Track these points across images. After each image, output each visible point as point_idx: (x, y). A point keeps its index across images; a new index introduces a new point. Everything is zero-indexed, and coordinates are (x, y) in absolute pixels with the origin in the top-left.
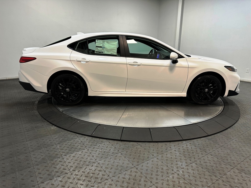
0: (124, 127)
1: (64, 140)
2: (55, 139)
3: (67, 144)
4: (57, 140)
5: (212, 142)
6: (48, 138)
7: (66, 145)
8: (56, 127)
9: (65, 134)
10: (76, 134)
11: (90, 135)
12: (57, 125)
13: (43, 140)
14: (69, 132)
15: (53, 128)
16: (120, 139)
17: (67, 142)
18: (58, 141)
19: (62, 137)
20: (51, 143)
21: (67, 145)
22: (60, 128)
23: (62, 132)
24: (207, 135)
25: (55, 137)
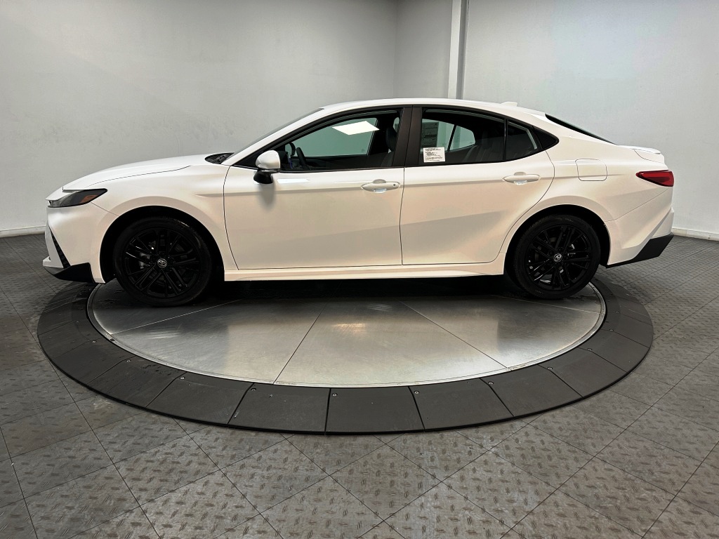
0: (331, 388)
1: (139, 444)
2: (110, 443)
3: (152, 459)
4: (116, 447)
5: (595, 418)
6: (86, 441)
7: (148, 461)
8: (107, 402)
9: (141, 422)
10: (177, 421)
11: (225, 421)
12: (111, 395)
13: (70, 449)
14: (154, 416)
15: (101, 403)
16: (323, 430)
17: (153, 451)
18: (120, 451)
19: (133, 436)
20: (95, 459)
21: (152, 461)
22: (124, 403)
23: (131, 419)
24: (579, 397)
25: (109, 435)
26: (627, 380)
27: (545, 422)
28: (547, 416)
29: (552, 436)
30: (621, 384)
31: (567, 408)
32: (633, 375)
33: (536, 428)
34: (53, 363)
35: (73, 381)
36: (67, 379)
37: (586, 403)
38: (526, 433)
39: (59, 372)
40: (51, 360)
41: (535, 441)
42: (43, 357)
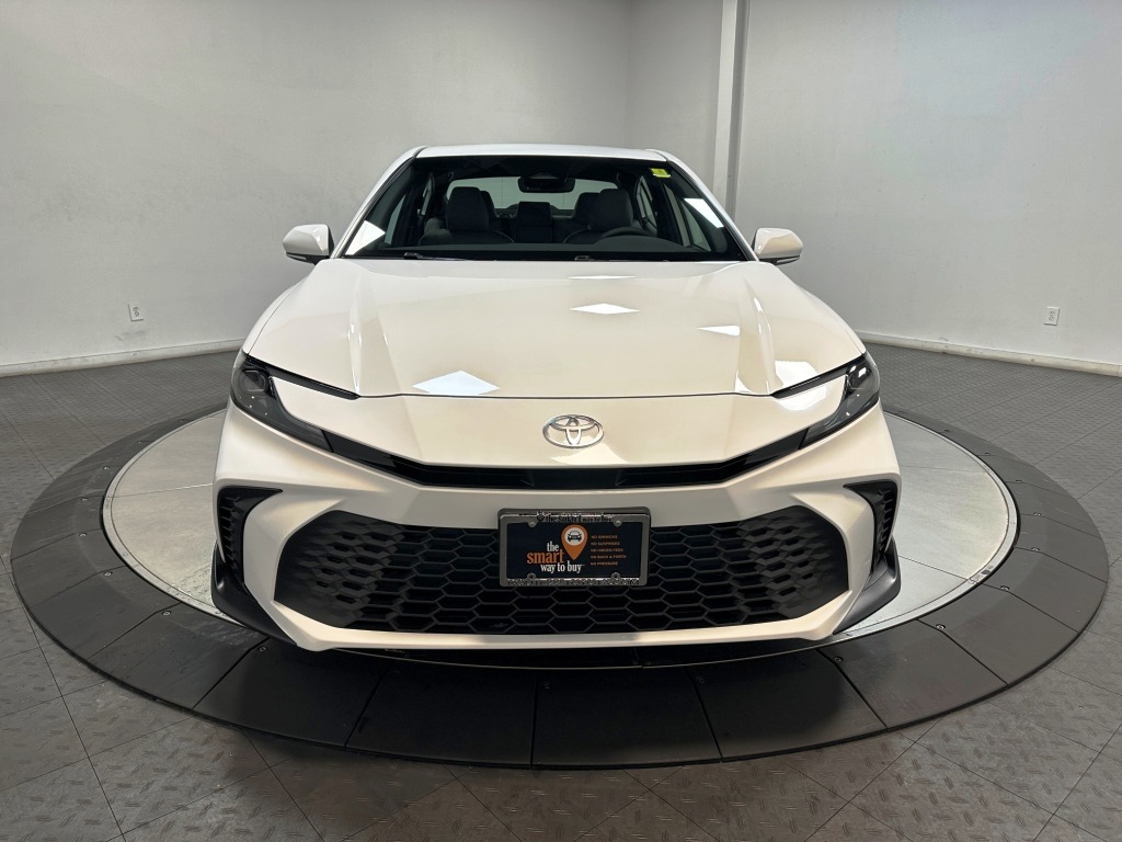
1: (174, 789)
2: (120, 785)
3: (197, 823)
4: (130, 795)
6: (73, 783)
7: (189, 829)
8: (123, 696)
9: (182, 739)
12: (129, 681)
13: (41, 799)
15: (112, 698)
17: (200, 804)
18: (137, 805)
19: (165, 771)
20: (88, 822)
21: (197, 829)
22: (154, 698)
23: (163, 732)
24: (1003, 684)
25: (119, 768)
26: (1079, 646)
27: (946, 738)
28: (946, 725)
29: (965, 769)
30: (1071, 654)
31: (982, 708)
32: (1088, 636)
33: (932, 751)
34: (31, 614)
35: (63, 652)
36: (54, 647)
37: (1014, 696)
38: (914, 762)
39: (40, 634)
40: (28, 609)
41: (934, 779)
42: (15, 603)
